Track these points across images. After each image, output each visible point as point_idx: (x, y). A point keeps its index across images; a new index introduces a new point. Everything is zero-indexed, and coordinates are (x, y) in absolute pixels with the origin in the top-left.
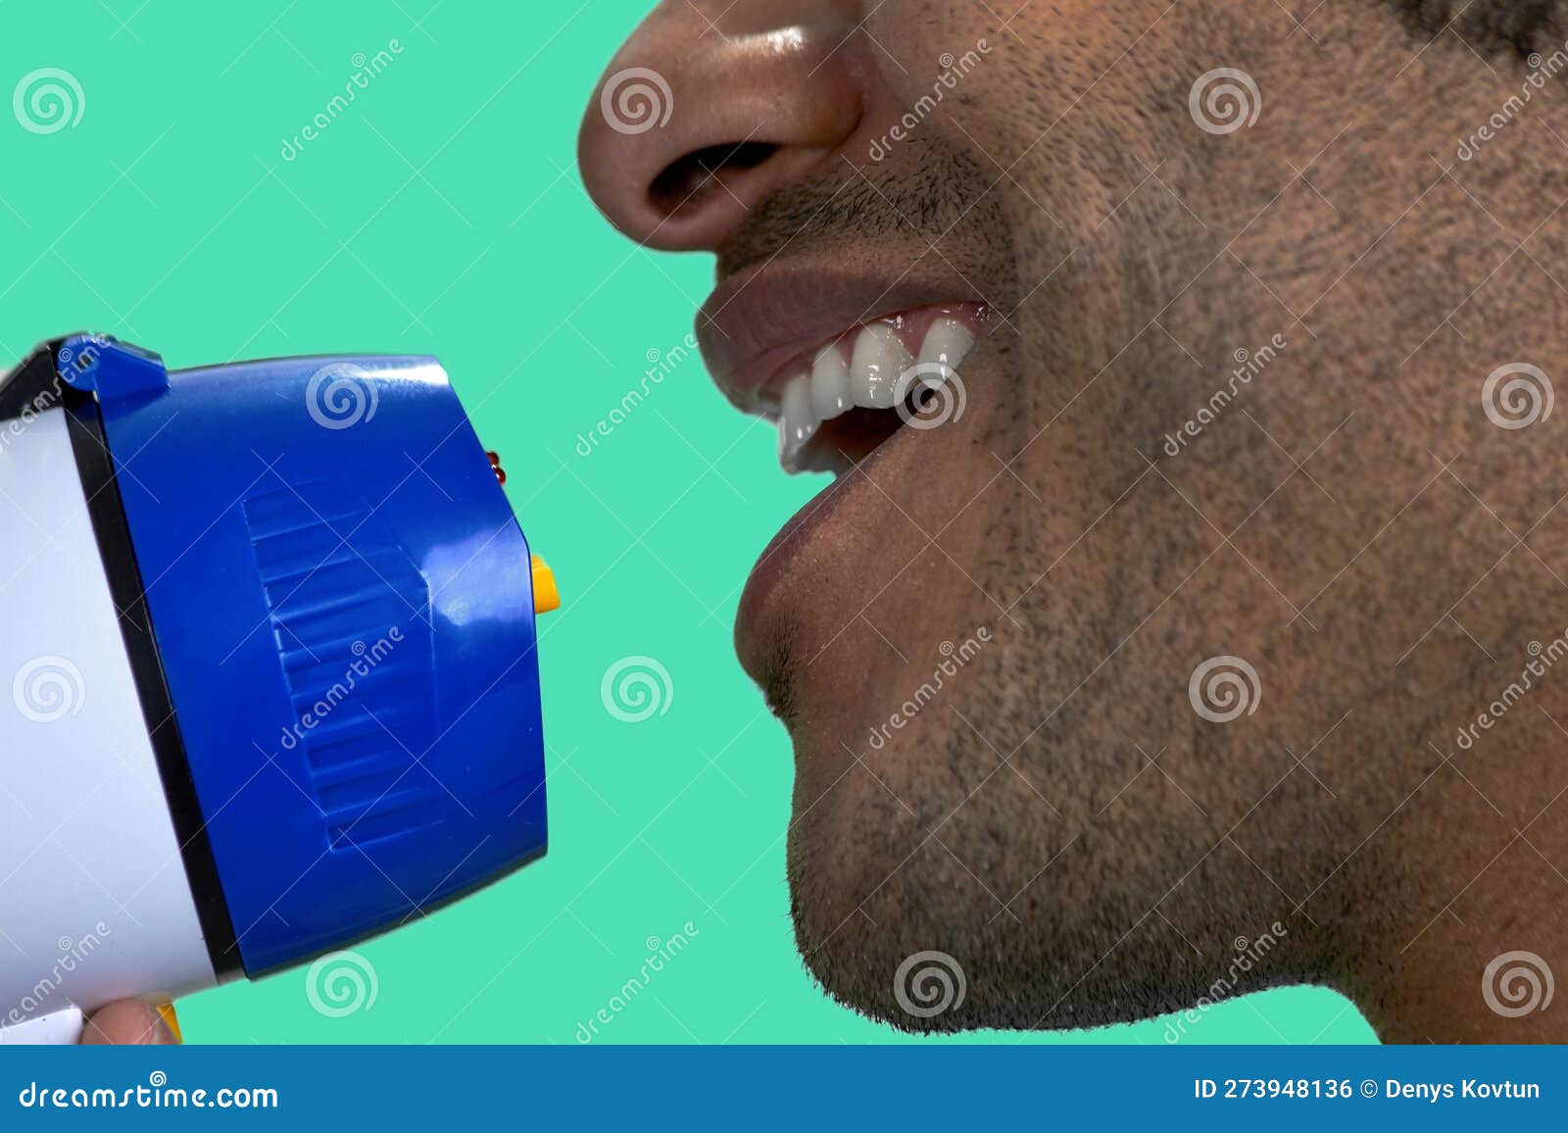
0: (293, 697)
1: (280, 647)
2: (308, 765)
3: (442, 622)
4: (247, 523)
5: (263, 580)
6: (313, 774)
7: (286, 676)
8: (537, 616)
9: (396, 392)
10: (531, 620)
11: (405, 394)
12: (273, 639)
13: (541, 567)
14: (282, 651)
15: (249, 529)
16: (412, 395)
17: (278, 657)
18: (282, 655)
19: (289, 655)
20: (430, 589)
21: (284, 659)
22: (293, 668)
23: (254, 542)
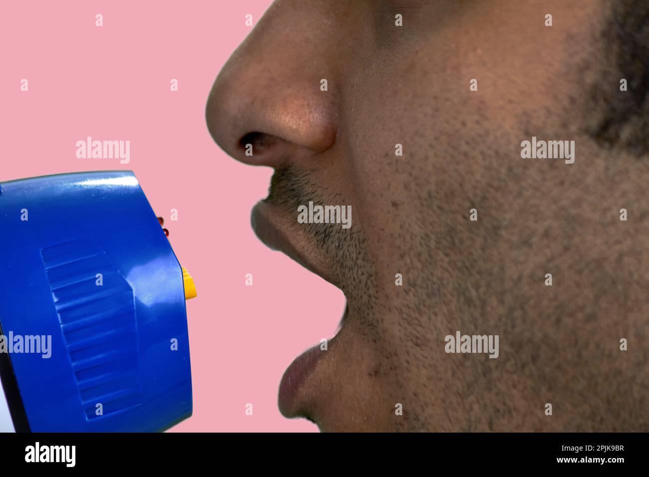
0: (67, 346)
1: (61, 322)
2: (75, 378)
3: (140, 306)
4: (43, 261)
5: (52, 289)
6: (78, 383)
7: (63, 336)
8: (186, 301)
9: (114, 193)
10: (184, 304)
11: (118, 194)
12: (57, 319)
13: (188, 277)
14: (61, 324)
15: (44, 263)
16: (122, 194)
17: (60, 327)
18: (62, 326)
19: (66, 325)
20: (134, 291)
21: (63, 328)
22: (67, 332)
23: (46, 270)
